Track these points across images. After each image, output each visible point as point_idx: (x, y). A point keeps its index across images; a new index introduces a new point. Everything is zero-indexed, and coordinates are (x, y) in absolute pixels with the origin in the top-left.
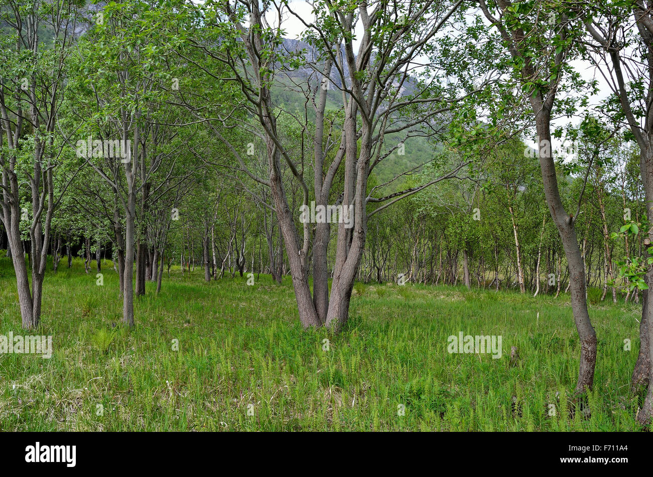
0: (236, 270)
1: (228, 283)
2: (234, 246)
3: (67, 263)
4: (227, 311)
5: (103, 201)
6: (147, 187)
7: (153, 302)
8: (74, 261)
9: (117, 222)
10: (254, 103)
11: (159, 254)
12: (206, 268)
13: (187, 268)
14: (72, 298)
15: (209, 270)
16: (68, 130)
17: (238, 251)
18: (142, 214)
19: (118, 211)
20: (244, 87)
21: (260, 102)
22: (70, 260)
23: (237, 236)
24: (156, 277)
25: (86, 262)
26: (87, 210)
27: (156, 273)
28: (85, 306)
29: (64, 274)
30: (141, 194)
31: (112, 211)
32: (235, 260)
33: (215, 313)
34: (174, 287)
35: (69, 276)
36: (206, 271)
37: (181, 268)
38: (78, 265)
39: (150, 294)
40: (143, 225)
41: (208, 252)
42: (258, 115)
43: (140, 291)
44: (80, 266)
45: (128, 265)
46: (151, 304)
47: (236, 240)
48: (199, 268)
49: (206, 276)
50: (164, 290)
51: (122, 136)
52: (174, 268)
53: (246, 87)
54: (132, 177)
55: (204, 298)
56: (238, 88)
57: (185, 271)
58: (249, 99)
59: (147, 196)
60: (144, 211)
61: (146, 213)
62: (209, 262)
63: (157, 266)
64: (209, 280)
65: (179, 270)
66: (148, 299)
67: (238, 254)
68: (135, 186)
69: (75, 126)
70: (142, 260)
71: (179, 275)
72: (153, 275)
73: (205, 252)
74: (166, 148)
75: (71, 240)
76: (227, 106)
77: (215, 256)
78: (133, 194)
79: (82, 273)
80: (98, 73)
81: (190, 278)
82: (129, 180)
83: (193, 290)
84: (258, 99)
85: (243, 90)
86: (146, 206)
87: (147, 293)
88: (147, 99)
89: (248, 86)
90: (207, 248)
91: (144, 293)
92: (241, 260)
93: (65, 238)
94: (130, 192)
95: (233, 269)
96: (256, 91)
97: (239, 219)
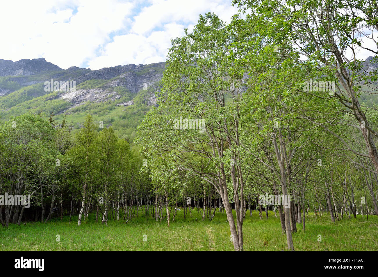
0: (351, 213)
1: (347, 223)
2: (347, 197)
3: (249, 214)
4: (352, 242)
5: (267, 178)
6: (290, 168)
7: (303, 236)
8: (253, 212)
9: (275, 189)
10: (349, 108)
11: (301, 206)
12: (331, 213)
13: (318, 214)
14: (256, 234)
15: (333, 214)
16: (244, 142)
17: (350, 201)
18: (289, 183)
19: (275, 183)
20: (341, 100)
21: (354, 106)
22: (251, 212)
23: (348, 191)
24: (301, 221)
25: (260, 213)
26: (258, 184)
27: (301, 218)
28: (264, 239)
29: (249, 220)
30: (287, 172)
31: (272, 183)
32: (349, 207)
33: (344, 243)
34: (313, 227)
35: (252, 222)
36: (331, 215)
37: (314, 213)
38: (255, 214)
39: (300, 231)
40: (290, 190)
41: (331, 203)
42: (353, 114)
43: (293, 229)
44: (256, 215)
45: (287, 215)
46: (302, 237)
47: (348, 194)
48: (326, 213)
49: (332, 218)
50: (307, 229)
51: (273, 141)
52: (310, 214)
53: (342, 99)
54: (281, 163)
55: (334, 233)
56: (337, 101)
57: (317, 216)
58: (346, 106)
59: (290, 173)
60: (290, 182)
61: (291, 183)
62: (332, 209)
63: (301, 214)
64: (334, 221)
65: (313, 215)
66: (300, 234)
67: (351, 202)
68: (284, 168)
69: (247, 139)
70: (292, 210)
71: (314, 218)
72: (299, 219)
73: (329, 203)
74: (298, 144)
75: (252, 201)
76: (333, 113)
77: (336, 205)
78: (284, 173)
79: (258, 219)
80: (258, 111)
81: (321, 220)
82: (280, 165)
83: (325, 228)
84: (352, 105)
85: (341, 102)
86: (290, 179)
87: (298, 231)
88: (286, 119)
89: (343, 98)
90: (330, 201)
91: (296, 231)
92: (353, 207)
93: (247, 200)
94: (282, 172)
95: (349, 212)
96: (349, 100)
97: (347, 180)
